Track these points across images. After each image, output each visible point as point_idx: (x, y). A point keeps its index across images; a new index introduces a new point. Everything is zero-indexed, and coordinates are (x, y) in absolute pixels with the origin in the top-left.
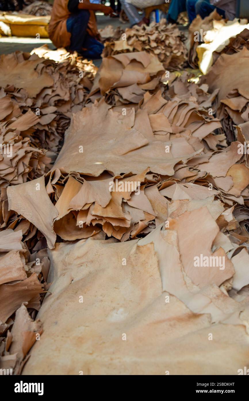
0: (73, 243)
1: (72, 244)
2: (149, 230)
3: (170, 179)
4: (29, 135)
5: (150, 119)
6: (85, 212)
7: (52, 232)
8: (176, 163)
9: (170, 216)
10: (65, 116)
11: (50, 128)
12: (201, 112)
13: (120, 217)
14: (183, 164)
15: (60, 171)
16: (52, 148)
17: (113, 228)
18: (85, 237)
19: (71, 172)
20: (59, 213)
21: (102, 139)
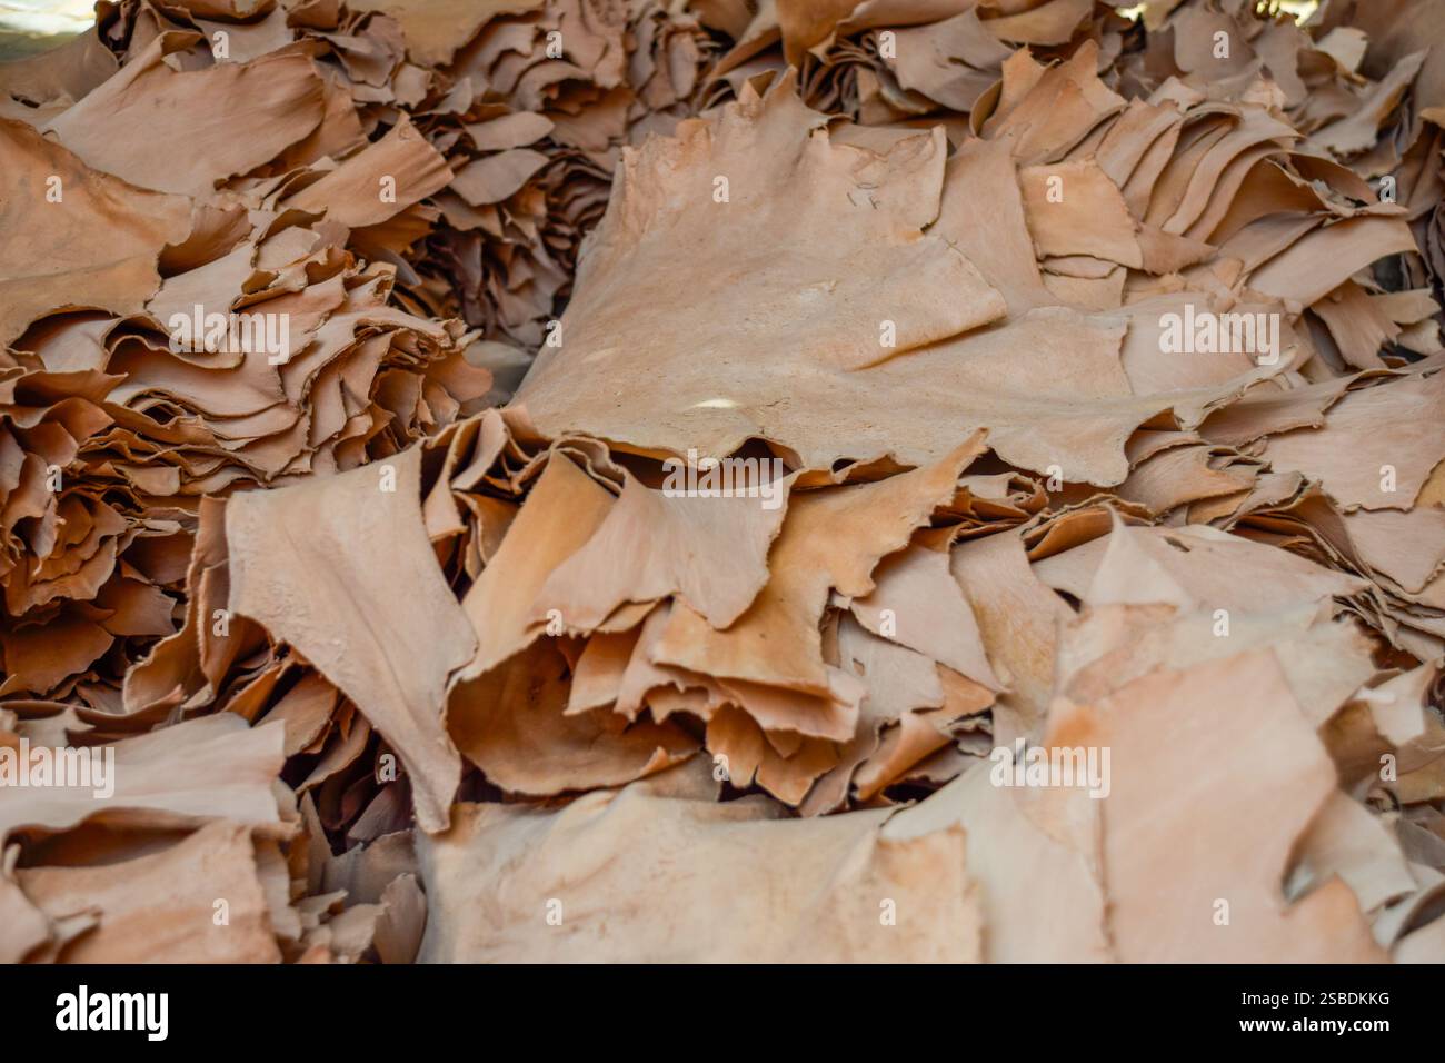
0: (547, 806)
1: (540, 814)
2: (956, 763)
3: (1097, 501)
4: (395, 250)
5: (1022, 189)
6: (620, 646)
7: (440, 744)
8: (1141, 420)
9: (1068, 693)
10: (596, 167)
11: (512, 224)
12: (1307, 166)
13: (801, 680)
14: (1179, 430)
15: (502, 426)
16: (515, 326)
17: (767, 743)
18: (609, 781)
19: (565, 433)
20: (478, 643)
21: (765, 284)
